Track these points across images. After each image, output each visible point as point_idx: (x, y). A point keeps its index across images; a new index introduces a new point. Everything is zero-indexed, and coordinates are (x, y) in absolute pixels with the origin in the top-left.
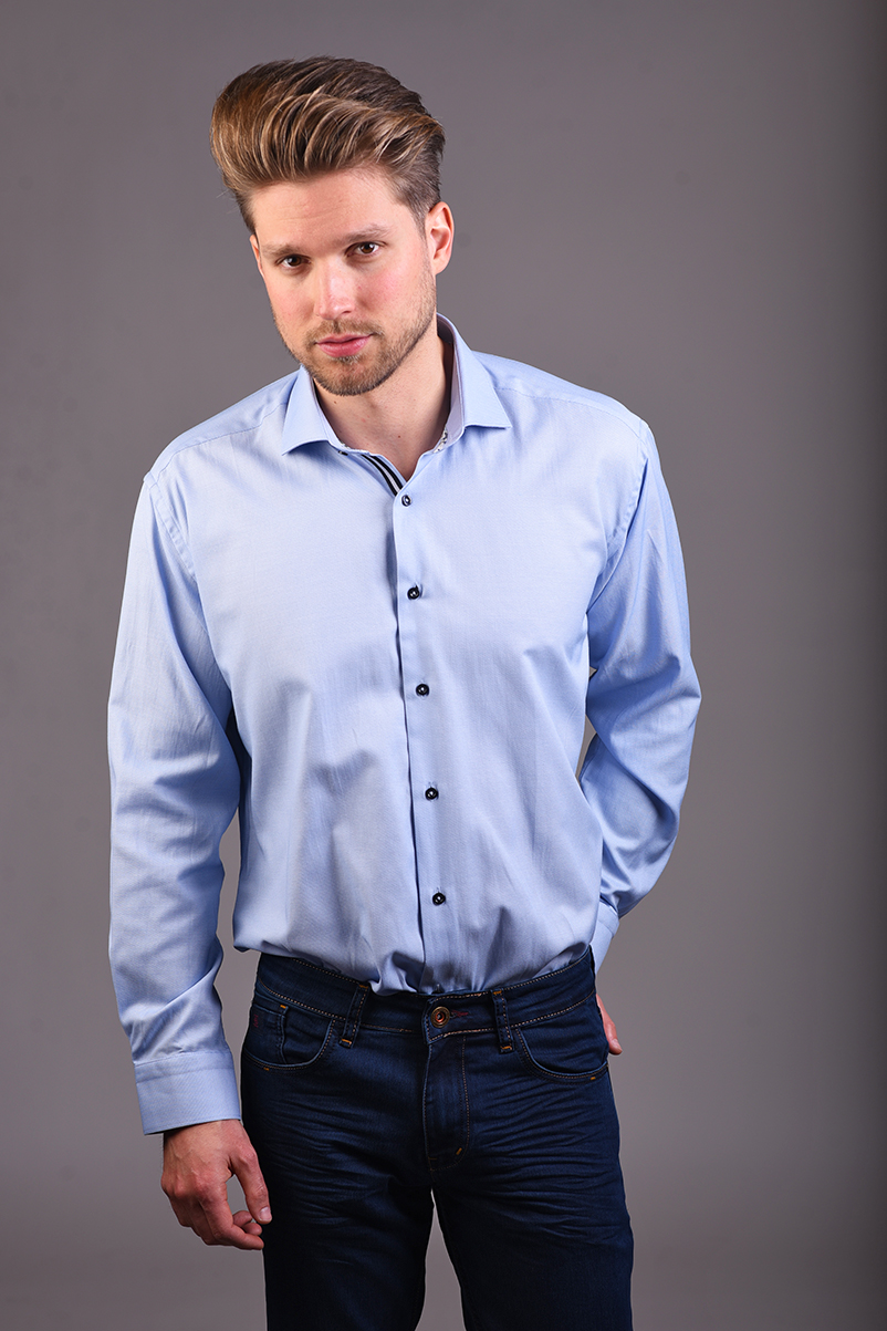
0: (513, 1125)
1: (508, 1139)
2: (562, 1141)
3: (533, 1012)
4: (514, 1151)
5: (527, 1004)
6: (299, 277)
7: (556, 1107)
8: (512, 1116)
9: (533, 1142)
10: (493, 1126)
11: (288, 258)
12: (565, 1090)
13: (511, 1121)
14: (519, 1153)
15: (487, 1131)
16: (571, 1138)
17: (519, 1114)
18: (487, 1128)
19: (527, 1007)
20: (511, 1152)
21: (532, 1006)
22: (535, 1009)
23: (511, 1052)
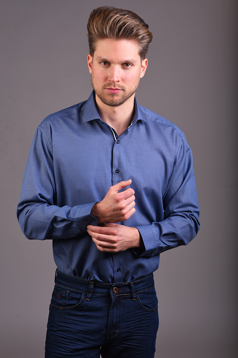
0: (133, 323)
1: (131, 328)
2: (145, 329)
3: (142, 289)
4: (132, 331)
5: (140, 286)
6: (106, 68)
7: (146, 318)
8: (133, 321)
9: (138, 329)
10: (128, 323)
11: (103, 62)
12: (148, 314)
13: (133, 322)
14: (133, 332)
15: (126, 325)
16: (147, 328)
17: (135, 320)
18: (126, 324)
19: (140, 287)
20: (131, 331)
21: (141, 287)
22: (142, 288)
23: (135, 301)
